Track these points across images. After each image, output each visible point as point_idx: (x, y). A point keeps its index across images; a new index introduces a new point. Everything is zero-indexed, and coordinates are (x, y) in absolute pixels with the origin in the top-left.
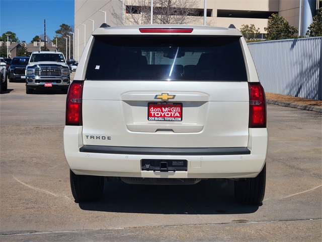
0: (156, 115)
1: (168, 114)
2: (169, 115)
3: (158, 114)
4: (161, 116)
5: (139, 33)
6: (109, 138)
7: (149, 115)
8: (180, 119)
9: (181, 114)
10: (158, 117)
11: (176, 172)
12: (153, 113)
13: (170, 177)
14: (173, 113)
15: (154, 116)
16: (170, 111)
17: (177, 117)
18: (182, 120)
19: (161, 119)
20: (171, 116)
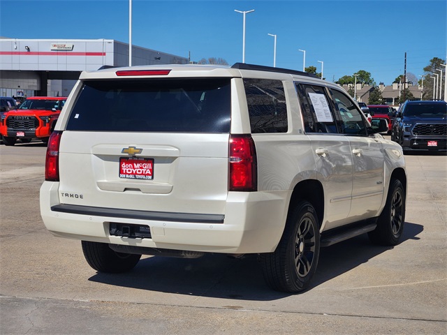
0: (128, 172)
1: (139, 171)
2: (141, 173)
3: (129, 171)
4: (132, 173)
5: (116, 77)
6: (81, 197)
7: (121, 172)
8: (150, 177)
9: (152, 171)
10: (129, 174)
11: (144, 239)
12: (124, 169)
13: (138, 245)
14: (144, 170)
15: (126, 173)
16: (141, 168)
17: (148, 174)
18: (153, 178)
19: (131, 176)
20: (142, 174)
